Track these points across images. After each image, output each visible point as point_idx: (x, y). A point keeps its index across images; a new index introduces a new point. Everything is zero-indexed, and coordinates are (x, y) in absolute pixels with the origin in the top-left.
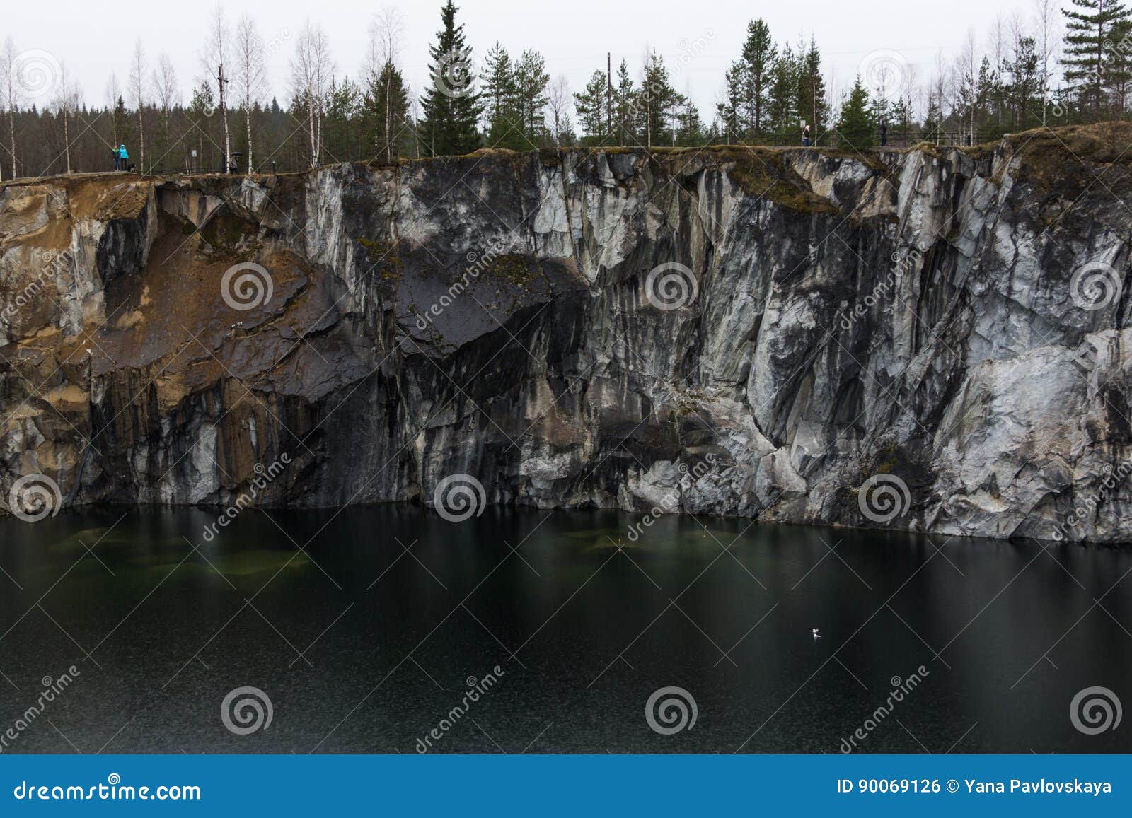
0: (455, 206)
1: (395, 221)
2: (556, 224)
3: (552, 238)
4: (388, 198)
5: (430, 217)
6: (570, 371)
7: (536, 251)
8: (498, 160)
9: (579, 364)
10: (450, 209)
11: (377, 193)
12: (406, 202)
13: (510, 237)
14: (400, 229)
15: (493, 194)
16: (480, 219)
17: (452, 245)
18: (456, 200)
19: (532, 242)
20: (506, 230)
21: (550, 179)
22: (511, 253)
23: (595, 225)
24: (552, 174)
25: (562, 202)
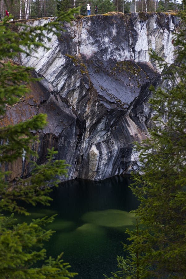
0: (103, 39)
1: (78, 46)
2: (143, 47)
3: (142, 53)
4: (75, 34)
5: (93, 44)
6: (140, 112)
7: (135, 59)
8: (119, 17)
9: (144, 109)
10: (101, 40)
11: (70, 32)
12: (84, 36)
13: (125, 53)
14: (81, 50)
15: (118, 33)
16: (114, 44)
17: (103, 57)
18: (104, 36)
19: (133, 55)
20: (123, 50)
21: (142, 26)
22: (125, 60)
23: (165, 47)
24: (143, 24)
25: (146, 37)
